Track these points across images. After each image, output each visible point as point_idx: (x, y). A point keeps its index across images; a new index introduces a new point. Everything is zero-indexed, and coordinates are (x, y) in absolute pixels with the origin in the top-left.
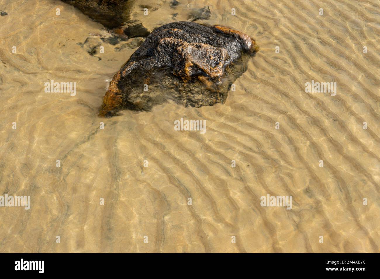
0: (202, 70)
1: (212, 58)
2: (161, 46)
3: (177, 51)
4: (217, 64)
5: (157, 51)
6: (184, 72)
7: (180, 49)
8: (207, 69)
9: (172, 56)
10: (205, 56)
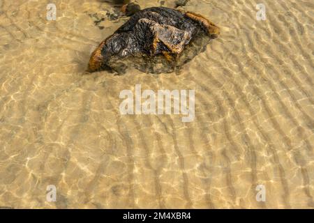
0: (166, 46)
1: (176, 37)
2: (138, 24)
3: (149, 29)
4: (179, 42)
5: (135, 28)
6: (152, 46)
7: (152, 28)
8: (170, 46)
9: (145, 32)
10: (170, 35)
